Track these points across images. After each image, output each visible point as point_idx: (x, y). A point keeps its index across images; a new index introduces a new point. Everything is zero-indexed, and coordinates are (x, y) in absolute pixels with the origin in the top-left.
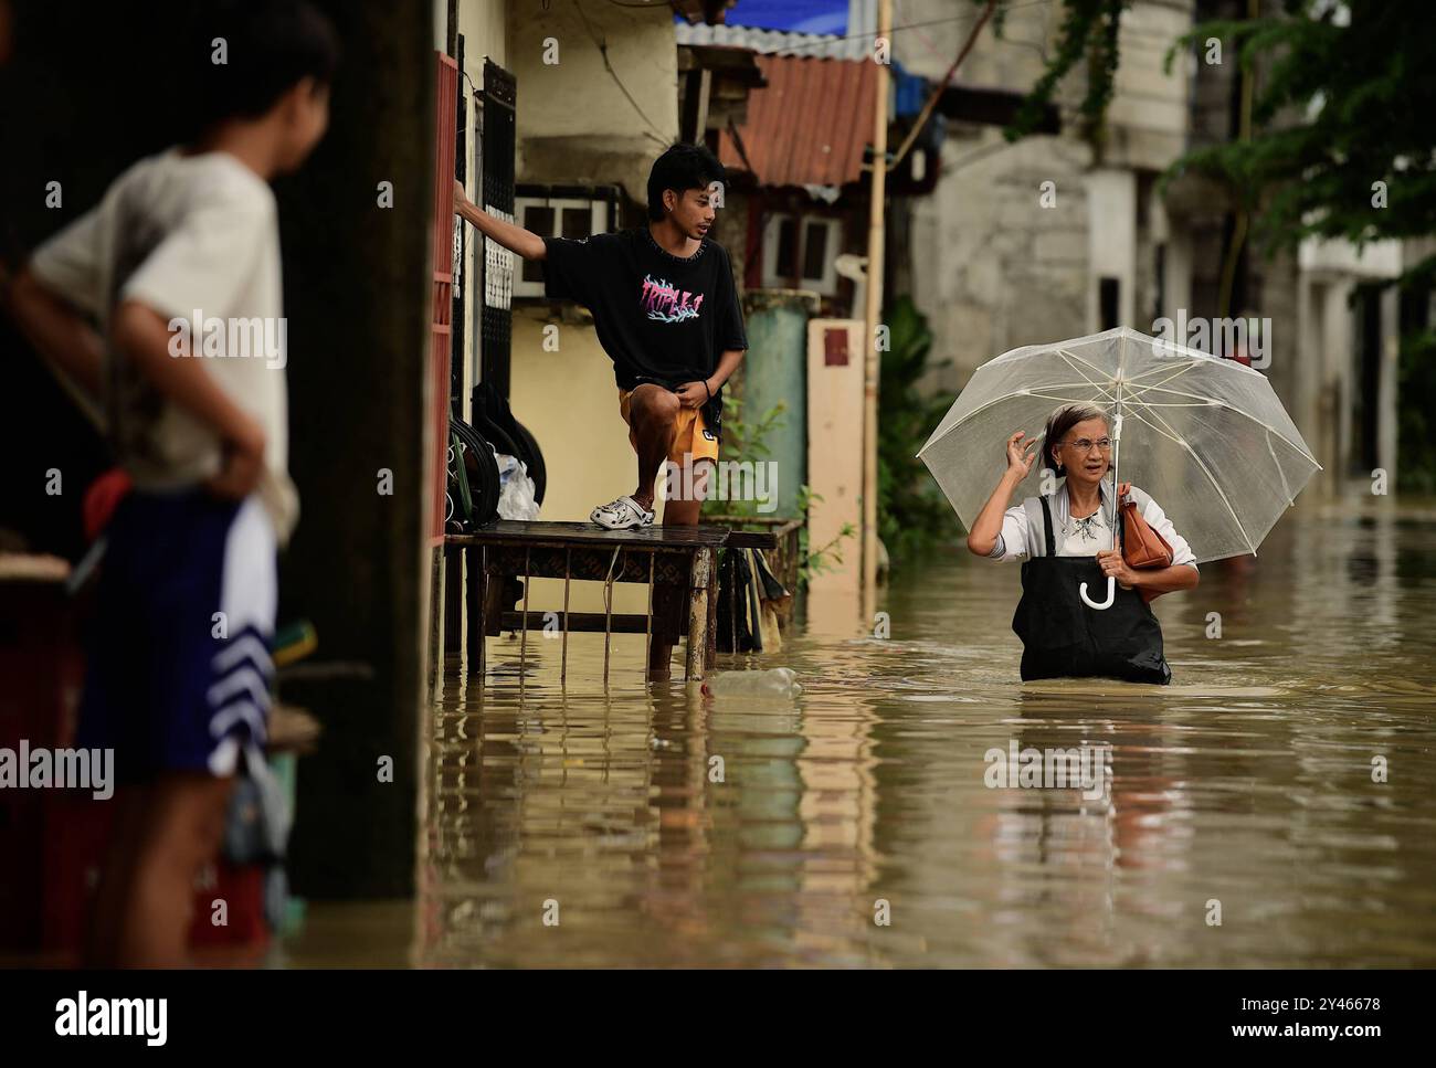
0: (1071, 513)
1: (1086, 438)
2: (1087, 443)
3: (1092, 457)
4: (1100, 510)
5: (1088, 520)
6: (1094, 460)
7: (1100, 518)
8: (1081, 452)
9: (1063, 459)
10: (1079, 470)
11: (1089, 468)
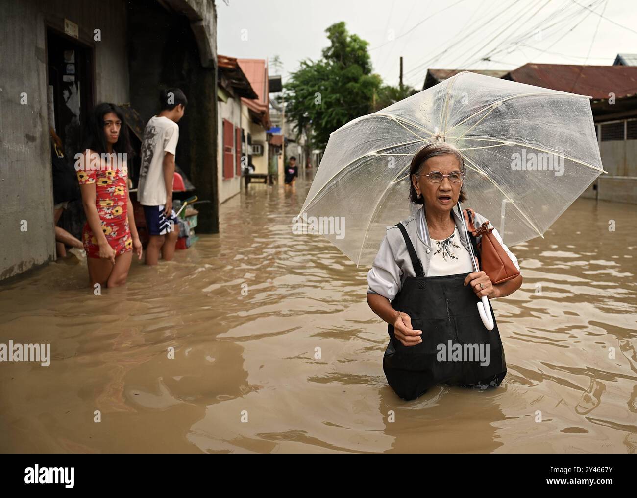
0: (430, 236)
1: (438, 171)
2: (439, 175)
3: (442, 188)
4: (456, 232)
5: (447, 241)
6: (443, 191)
7: (456, 239)
8: (434, 183)
9: (421, 189)
10: (432, 199)
11: (441, 198)
